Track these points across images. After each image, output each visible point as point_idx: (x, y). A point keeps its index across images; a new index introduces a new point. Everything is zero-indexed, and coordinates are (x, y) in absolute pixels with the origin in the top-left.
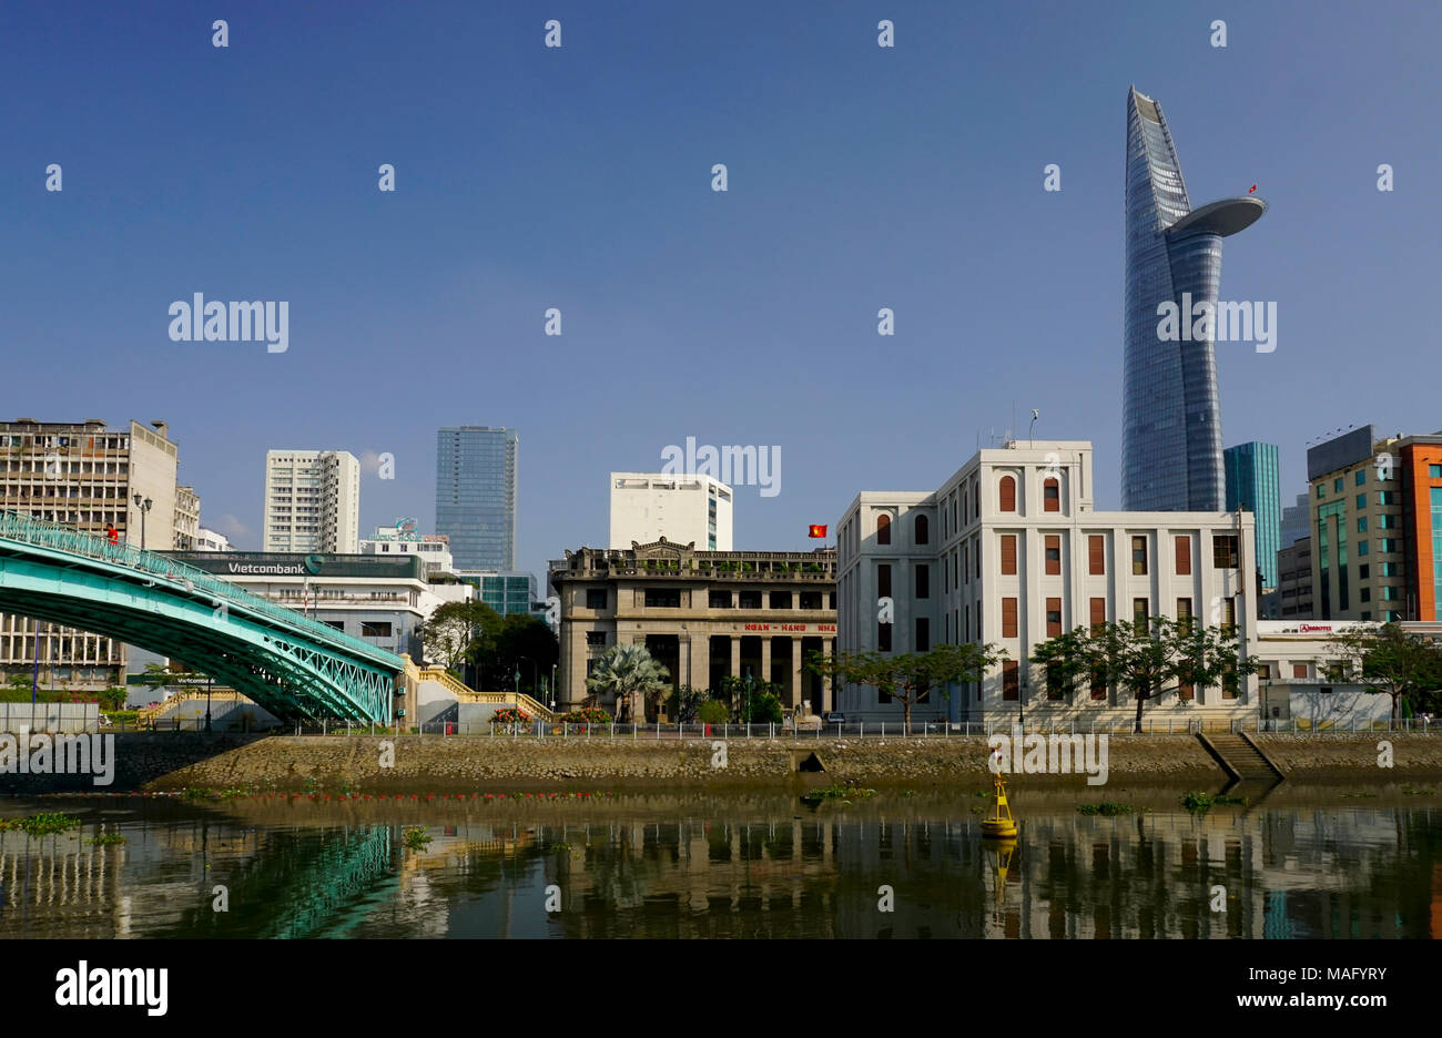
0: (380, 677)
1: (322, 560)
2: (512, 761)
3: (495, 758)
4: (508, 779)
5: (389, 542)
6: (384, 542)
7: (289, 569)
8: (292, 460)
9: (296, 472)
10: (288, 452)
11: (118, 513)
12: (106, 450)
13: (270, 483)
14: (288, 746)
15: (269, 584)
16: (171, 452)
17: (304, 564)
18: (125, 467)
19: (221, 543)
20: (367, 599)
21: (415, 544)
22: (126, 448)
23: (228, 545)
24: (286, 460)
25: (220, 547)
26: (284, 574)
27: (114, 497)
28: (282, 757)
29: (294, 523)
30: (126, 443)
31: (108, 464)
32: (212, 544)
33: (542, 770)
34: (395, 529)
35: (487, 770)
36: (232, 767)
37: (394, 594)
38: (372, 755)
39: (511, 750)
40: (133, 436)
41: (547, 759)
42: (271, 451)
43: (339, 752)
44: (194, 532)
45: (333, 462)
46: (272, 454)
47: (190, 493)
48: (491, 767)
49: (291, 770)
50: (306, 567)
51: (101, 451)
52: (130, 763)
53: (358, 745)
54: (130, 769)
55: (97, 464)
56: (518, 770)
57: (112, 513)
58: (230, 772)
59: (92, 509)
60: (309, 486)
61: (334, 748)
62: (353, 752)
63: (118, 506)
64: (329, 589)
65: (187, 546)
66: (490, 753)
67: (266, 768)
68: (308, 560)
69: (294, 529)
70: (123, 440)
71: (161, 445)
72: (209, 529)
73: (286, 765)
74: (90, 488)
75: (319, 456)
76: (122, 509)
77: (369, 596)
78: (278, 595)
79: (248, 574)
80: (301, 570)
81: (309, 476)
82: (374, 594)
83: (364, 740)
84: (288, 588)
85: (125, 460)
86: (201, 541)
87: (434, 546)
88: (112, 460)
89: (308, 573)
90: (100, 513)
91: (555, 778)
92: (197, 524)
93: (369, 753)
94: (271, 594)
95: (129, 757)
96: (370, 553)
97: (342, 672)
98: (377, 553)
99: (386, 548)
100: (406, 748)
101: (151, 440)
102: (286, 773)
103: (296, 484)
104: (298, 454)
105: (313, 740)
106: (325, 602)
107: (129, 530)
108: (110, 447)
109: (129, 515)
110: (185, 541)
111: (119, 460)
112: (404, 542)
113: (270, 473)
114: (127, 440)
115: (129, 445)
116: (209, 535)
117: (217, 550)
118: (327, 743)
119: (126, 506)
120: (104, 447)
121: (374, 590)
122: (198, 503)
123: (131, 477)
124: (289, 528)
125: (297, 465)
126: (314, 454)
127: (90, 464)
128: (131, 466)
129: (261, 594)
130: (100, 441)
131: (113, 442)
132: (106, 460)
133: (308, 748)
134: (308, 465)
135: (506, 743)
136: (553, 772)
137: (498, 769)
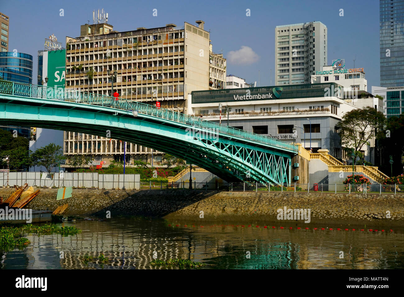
0: (281, 158)
1: (281, 89)
2: (344, 207)
3: (334, 205)
4: (339, 219)
5: (329, 75)
6: (326, 75)
7: (264, 96)
8: (288, 30)
9: (291, 37)
10: (287, 26)
11: (180, 72)
12: (174, 40)
13: (277, 45)
14: (224, 197)
15: (255, 105)
16: (206, 36)
17: (272, 93)
18: (182, 47)
19: (241, 83)
20: (306, 111)
21: (343, 75)
22: (183, 37)
23: (246, 84)
24: (285, 31)
25: (241, 86)
26: (262, 99)
27: (178, 64)
28: (220, 203)
29: (291, 67)
30: (183, 35)
31: (175, 47)
32: (237, 84)
33: (361, 214)
34: (332, 67)
35: (328, 213)
36: (196, 208)
37: (322, 107)
38: (266, 203)
39: (344, 201)
40: (186, 31)
41: (365, 207)
42: (277, 27)
43: (249, 201)
44: (225, 79)
45: (311, 29)
46: (278, 28)
47: (221, 57)
48: (331, 211)
49: (224, 210)
50: (273, 94)
51: (171, 41)
52: (150, 205)
53: (260, 197)
54: (150, 208)
55: (170, 47)
56: (346, 213)
57: (178, 73)
58: (195, 210)
59: (168, 71)
60: (298, 45)
61: (247, 198)
62: (256, 202)
63: (180, 69)
64: (285, 106)
65: (220, 87)
66: (332, 202)
67: (211, 209)
68: (274, 90)
69: (291, 71)
70: (181, 33)
71: (200, 33)
72: (234, 76)
73: (222, 208)
74: (167, 60)
75: (304, 26)
76: (182, 70)
77: (308, 109)
78: (259, 111)
79: (244, 100)
80: (270, 96)
81: (299, 39)
82: (310, 107)
83: (263, 194)
84: (265, 107)
85: (182, 44)
86: (230, 83)
87: (355, 75)
88: (176, 44)
89: (275, 97)
90: (172, 73)
91: (368, 219)
92: (225, 74)
93: (264, 202)
94: (256, 111)
95: (150, 202)
96: (318, 83)
97: (252, 155)
98: (322, 82)
99: (327, 79)
100: (285, 199)
101: (195, 31)
102: (221, 212)
103: (292, 44)
104: (292, 26)
105: (237, 194)
106: (283, 114)
107: (185, 81)
108: (175, 38)
109: (185, 73)
110: (219, 84)
111: (180, 44)
112: (337, 74)
113: (278, 39)
114: (183, 33)
115: (184, 35)
116: (235, 79)
117: (240, 87)
118: (244, 196)
119: (183, 68)
120: (173, 38)
121: (311, 105)
122: (225, 62)
123: (186, 53)
124: (288, 70)
125: (292, 33)
126: (300, 25)
127: (167, 48)
128: (185, 46)
129: (250, 111)
130: (171, 35)
131: (177, 34)
132: (174, 45)
133: (233, 198)
134: (297, 32)
135: (342, 197)
136: (368, 215)
137: (334, 212)
